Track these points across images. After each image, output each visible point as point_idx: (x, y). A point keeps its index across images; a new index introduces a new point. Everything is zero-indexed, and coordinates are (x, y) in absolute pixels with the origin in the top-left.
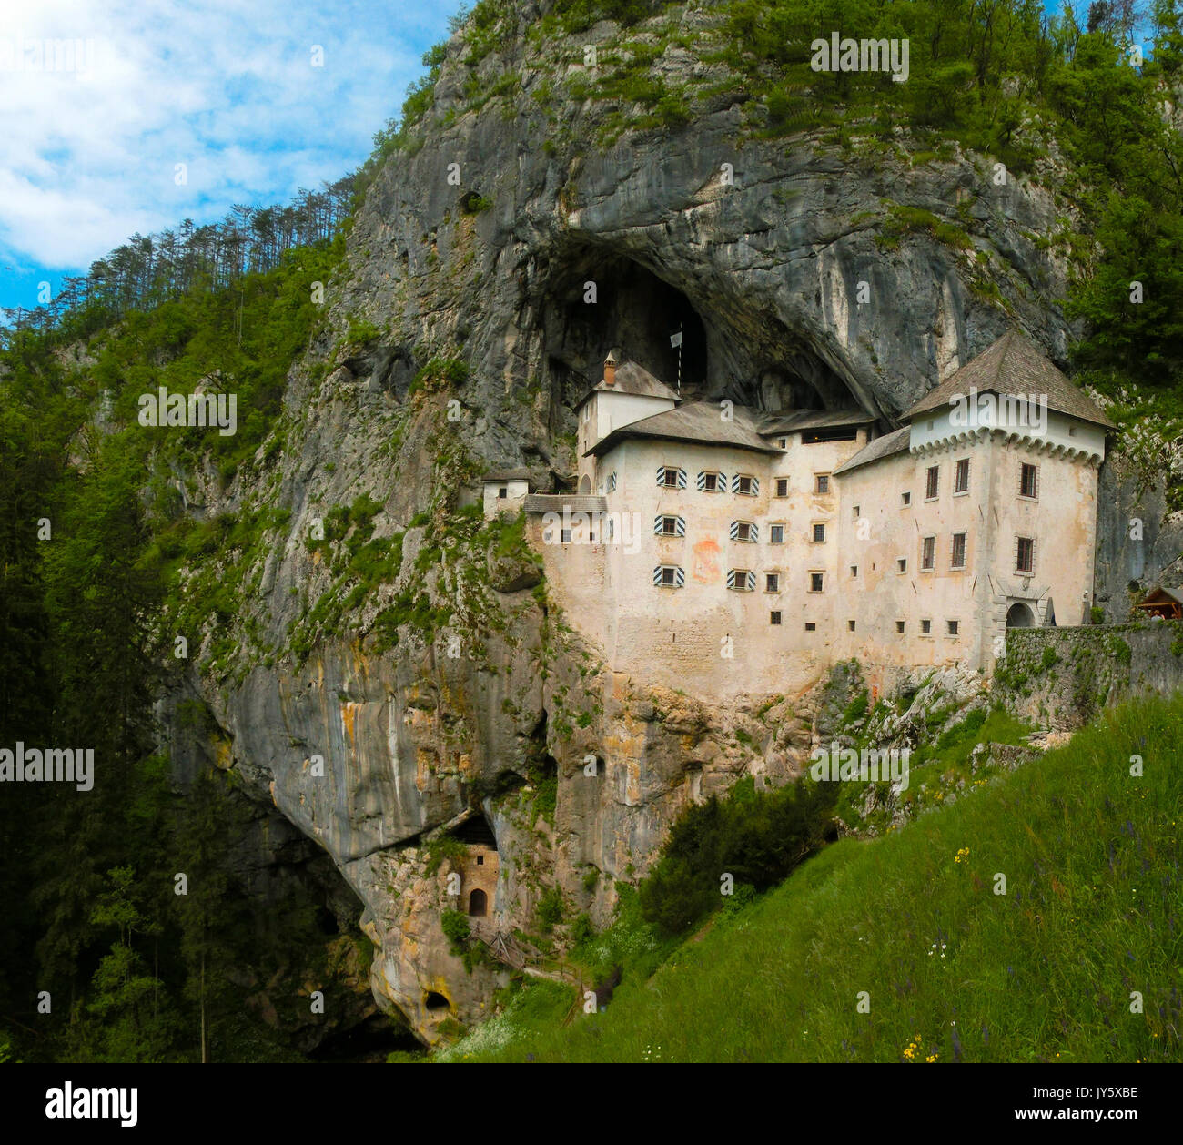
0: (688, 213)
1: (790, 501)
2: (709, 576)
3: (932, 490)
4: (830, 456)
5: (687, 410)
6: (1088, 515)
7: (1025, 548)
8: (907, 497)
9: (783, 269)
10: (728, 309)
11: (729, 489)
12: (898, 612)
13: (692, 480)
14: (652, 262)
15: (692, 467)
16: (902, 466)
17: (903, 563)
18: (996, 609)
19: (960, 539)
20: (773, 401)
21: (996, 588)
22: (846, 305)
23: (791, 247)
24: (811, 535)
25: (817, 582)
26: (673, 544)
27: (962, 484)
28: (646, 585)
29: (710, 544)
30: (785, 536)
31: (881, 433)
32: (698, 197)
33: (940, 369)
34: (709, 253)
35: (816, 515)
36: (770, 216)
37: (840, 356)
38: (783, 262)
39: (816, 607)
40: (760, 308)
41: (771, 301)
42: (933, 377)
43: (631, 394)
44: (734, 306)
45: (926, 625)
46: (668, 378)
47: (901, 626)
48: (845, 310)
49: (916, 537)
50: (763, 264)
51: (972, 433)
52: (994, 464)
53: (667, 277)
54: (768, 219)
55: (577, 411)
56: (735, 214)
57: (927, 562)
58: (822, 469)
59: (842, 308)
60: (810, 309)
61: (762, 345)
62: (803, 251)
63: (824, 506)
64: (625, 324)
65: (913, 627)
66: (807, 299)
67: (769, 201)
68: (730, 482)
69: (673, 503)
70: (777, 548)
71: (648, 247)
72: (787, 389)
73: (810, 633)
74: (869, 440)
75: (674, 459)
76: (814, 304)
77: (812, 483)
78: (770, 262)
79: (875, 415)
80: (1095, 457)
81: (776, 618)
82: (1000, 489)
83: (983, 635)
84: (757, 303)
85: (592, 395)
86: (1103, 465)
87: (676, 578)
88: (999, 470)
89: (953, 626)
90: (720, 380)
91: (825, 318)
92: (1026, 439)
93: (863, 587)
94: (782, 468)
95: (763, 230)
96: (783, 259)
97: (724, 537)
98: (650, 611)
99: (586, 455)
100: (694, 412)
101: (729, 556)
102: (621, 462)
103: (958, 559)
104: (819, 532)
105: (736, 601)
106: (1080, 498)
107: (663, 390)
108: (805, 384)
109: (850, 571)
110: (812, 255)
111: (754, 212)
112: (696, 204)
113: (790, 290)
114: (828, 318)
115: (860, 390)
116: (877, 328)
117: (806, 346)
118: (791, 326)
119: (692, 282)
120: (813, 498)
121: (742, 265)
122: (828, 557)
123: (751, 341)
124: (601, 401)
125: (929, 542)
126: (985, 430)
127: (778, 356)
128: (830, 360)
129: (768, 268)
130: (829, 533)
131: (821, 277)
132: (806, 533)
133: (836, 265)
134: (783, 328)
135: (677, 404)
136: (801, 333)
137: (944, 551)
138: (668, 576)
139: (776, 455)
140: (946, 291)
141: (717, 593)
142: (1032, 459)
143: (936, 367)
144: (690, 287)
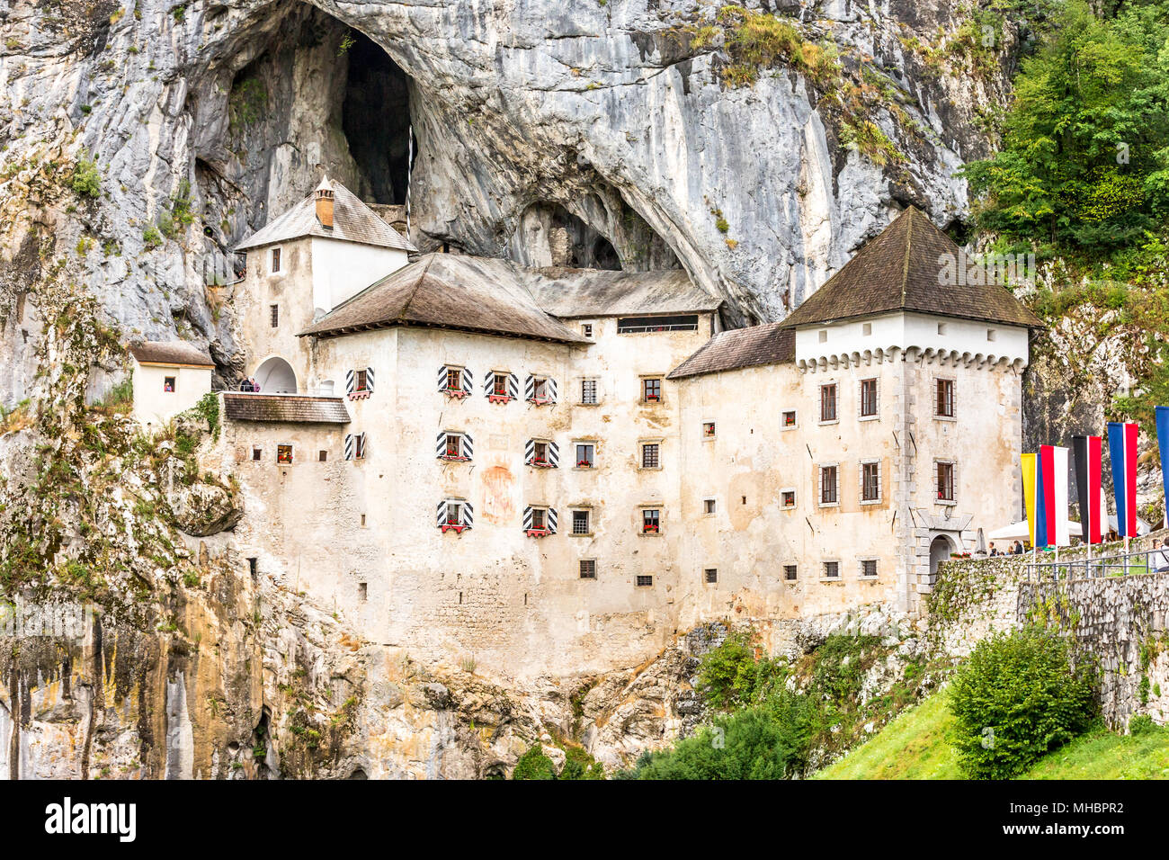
1: (603, 411)
2: (499, 512)
3: (828, 411)
4: (661, 352)
6: (1011, 430)
7: (945, 474)
8: (790, 417)
9: (605, 96)
11: (522, 396)
12: (786, 554)
13: (477, 381)
15: (479, 363)
17: (789, 496)
22: (683, 150)
23: (615, 68)
24: (639, 459)
25: (651, 521)
26: (459, 470)
27: (869, 406)
29: (501, 470)
30: (596, 460)
33: (805, 239)
34: (497, 59)
35: (645, 431)
36: (587, 19)
38: (602, 87)
39: (651, 554)
42: (795, 249)
47: (791, 571)
48: (683, 160)
50: (573, 85)
56: (535, 11)
57: (829, 494)
58: (651, 369)
59: (678, 155)
60: (635, 156)
62: (627, 76)
63: (655, 419)
65: (812, 571)
66: (631, 141)
68: (522, 386)
69: (457, 416)
70: (587, 474)
73: (644, 590)
74: (713, 331)
75: (459, 354)
76: (641, 147)
77: (636, 390)
78: (582, 83)
80: (1018, 360)
81: (588, 569)
86: (1028, 369)
87: (462, 516)
88: (912, 390)
91: (656, 170)
93: (727, 526)
94: (588, 365)
95: (573, 35)
96: (604, 81)
97: (517, 461)
98: (433, 562)
101: (523, 488)
102: (382, 358)
104: (650, 455)
105: (532, 552)
106: (1003, 410)
109: (702, 505)
110: (641, 82)
111: (562, 13)
113: (612, 126)
114: (661, 168)
116: (724, 186)
120: (639, 409)
121: (541, 84)
122: (664, 486)
126: (895, 348)
130: (664, 455)
131: (652, 113)
132: (633, 456)
133: (673, 97)
137: (850, 482)
138: (453, 515)
139: (580, 346)
141: (509, 537)
143: (800, 236)
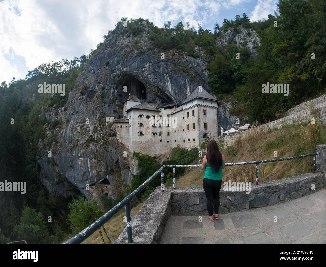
0: (144, 69)
2: (148, 133)
3: (188, 116)
4: (169, 111)
5: (144, 104)
6: (216, 118)
7: (205, 125)
8: (183, 118)
9: (160, 79)
10: (150, 86)
12: (183, 138)
13: (145, 116)
14: (137, 77)
15: (145, 114)
16: (182, 112)
17: (184, 129)
18: (201, 136)
19: (194, 124)
20: (158, 102)
21: (201, 132)
22: (170, 84)
23: (161, 75)
25: (168, 134)
26: (142, 128)
27: (193, 114)
28: (137, 136)
29: (148, 128)
31: (178, 107)
32: (145, 66)
34: (147, 76)
37: (170, 94)
39: (169, 138)
40: (156, 86)
41: (158, 85)
42: (186, 96)
43: (133, 101)
44: (151, 86)
45: (189, 140)
46: (140, 98)
47: (184, 141)
48: (170, 86)
49: (186, 125)
50: (156, 78)
51: (194, 105)
52: (198, 110)
53: (140, 80)
54: (157, 70)
55: (123, 104)
56: (151, 69)
57: (188, 129)
58: (168, 114)
61: (156, 92)
64: (132, 88)
65: (186, 140)
66: (163, 84)
67: (157, 67)
68: (151, 117)
69: (141, 121)
70: (161, 128)
71: (137, 75)
72: (161, 100)
73: (168, 143)
74: (176, 108)
75: (142, 113)
76: (165, 85)
77: (166, 116)
79: (177, 104)
80: (216, 107)
81: (161, 141)
82: (200, 114)
83: (199, 141)
84: (155, 85)
85: (127, 101)
86: (218, 108)
87: (142, 134)
88: (199, 111)
89: (194, 140)
90: (149, 99)
91: (167, 87)
92: (204, 105)
93: (177, 134)
94: (161, 114)
95: (156, 72)
96: (160, 77)
97: (151, 126)
98: (138, 140)
99: (125, 112)
100: (145, 104)
101: (152, 130)
102: (132, 113)
103: (194, 127)
105: (153, 138)
106: (214, 115)
107: (139, 100)
108: (164, 99)
109: (174, 132)
110: (164, 76)
111: (154, 69)
112: (145, 68)
113: (161, 82)
115: (174, 99)
116: (176, 88)
117: (164, 92)
118: (161, 89)
119: (144, 81)
121: (152, 78)
122: (170, 129)
123: (154, 92)
124: (128, 102)
125: (188, 125)
126: (196, 105)
127: (159, 94)
128: (168, 95)
129: (157, 79)
131: (166, 80)
133: (168, 78)
134: (160, 89)
135: (141, 103)
136: (163, 90)
137: (191, 127)
138: (141, 134)
139: (160, 111)
140: (186, 81)
141: (150, 137)
142: (205, 108)
143: (186, 94)
144: (144, 82)
